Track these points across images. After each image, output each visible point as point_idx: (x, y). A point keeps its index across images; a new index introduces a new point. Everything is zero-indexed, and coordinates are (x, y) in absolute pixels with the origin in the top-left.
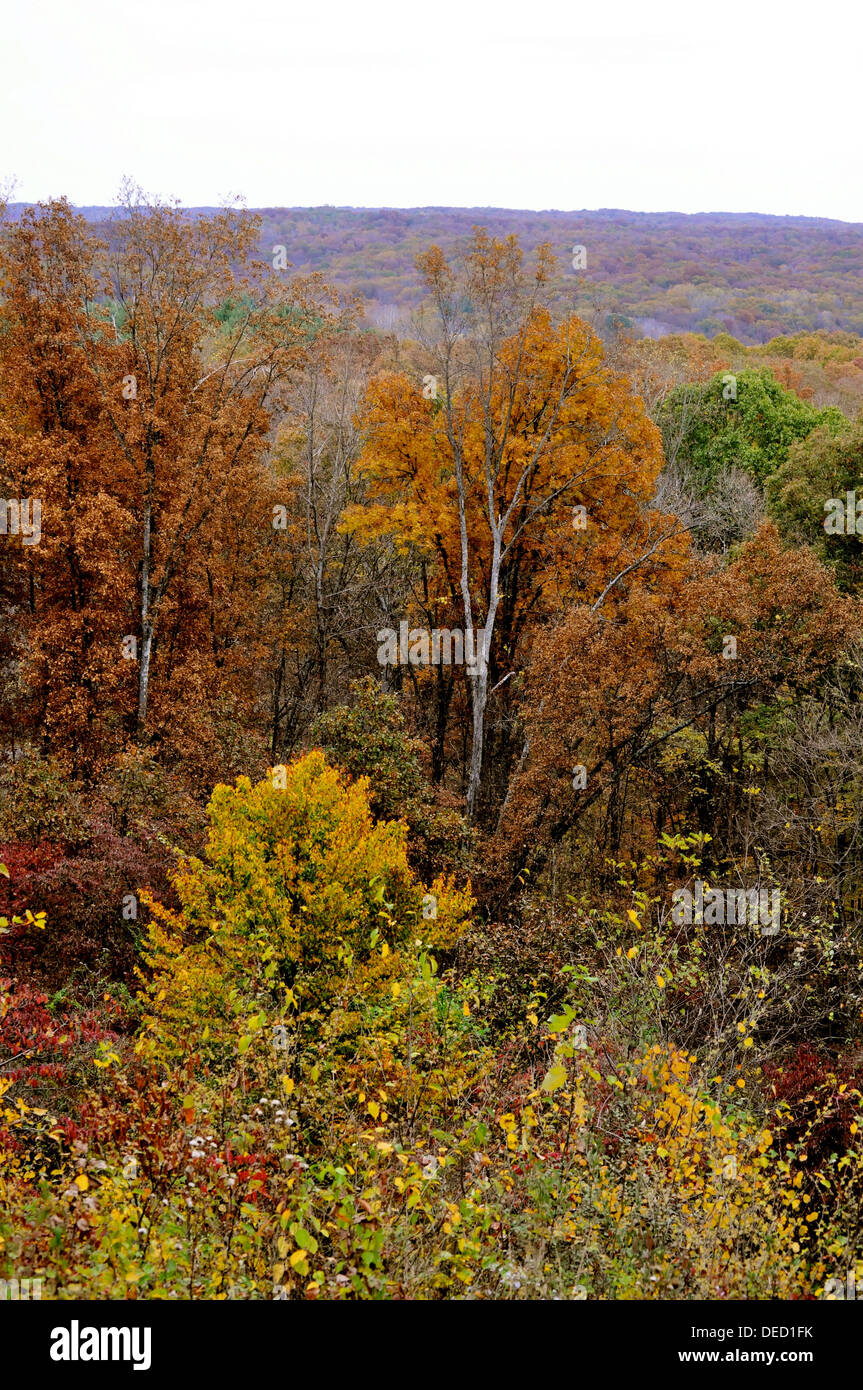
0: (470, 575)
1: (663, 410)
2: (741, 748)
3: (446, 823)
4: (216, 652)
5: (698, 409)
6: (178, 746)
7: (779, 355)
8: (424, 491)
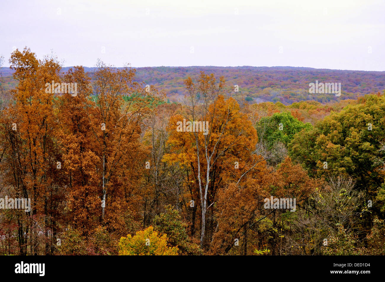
0: (201, 174)
1: (258, 125)
2: (283, 224)
3: (193, 248)
4: (126, 198)
5: (269, 124)
6: (113, 226)
7: (295, 108)
8: (187, 149)
